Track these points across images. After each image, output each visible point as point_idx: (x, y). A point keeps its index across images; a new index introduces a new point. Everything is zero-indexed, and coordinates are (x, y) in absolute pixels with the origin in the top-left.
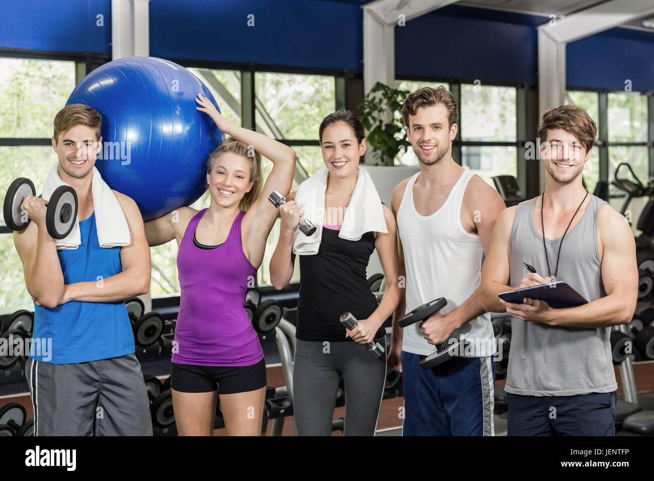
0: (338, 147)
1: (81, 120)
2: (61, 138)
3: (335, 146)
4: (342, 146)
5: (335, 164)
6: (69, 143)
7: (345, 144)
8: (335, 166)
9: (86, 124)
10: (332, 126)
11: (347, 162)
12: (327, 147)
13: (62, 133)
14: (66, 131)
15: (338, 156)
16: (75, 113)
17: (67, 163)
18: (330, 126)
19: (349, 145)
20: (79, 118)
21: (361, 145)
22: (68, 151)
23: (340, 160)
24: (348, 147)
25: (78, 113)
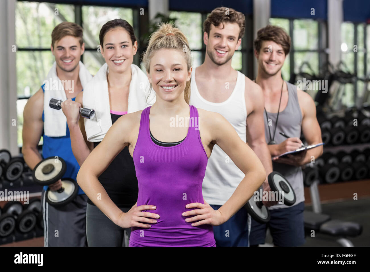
0: (118, 48)
1: (68, 33)
2: (56, 45)
3: (115, 47)
4: (121, 47)
5: (115, 61)
6: (61, 48)
7: (124, 45)
8: (115, 64)
9: (72, 35)
10: (113, 30)
11: (124, 60)
12: (108, 48)
13: (56, 42)
14: (59, 41)
15: (119, 55)
16: (64, 28)
17: (60, 62)
18: (111, 30)
19: (127, 46)
20: (67, 31)
21: (134, 46)
22: (60, 54)
23: (120, 59)
24: (127, 47)
25: (66, 28)
